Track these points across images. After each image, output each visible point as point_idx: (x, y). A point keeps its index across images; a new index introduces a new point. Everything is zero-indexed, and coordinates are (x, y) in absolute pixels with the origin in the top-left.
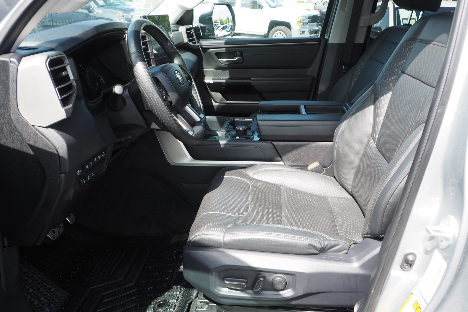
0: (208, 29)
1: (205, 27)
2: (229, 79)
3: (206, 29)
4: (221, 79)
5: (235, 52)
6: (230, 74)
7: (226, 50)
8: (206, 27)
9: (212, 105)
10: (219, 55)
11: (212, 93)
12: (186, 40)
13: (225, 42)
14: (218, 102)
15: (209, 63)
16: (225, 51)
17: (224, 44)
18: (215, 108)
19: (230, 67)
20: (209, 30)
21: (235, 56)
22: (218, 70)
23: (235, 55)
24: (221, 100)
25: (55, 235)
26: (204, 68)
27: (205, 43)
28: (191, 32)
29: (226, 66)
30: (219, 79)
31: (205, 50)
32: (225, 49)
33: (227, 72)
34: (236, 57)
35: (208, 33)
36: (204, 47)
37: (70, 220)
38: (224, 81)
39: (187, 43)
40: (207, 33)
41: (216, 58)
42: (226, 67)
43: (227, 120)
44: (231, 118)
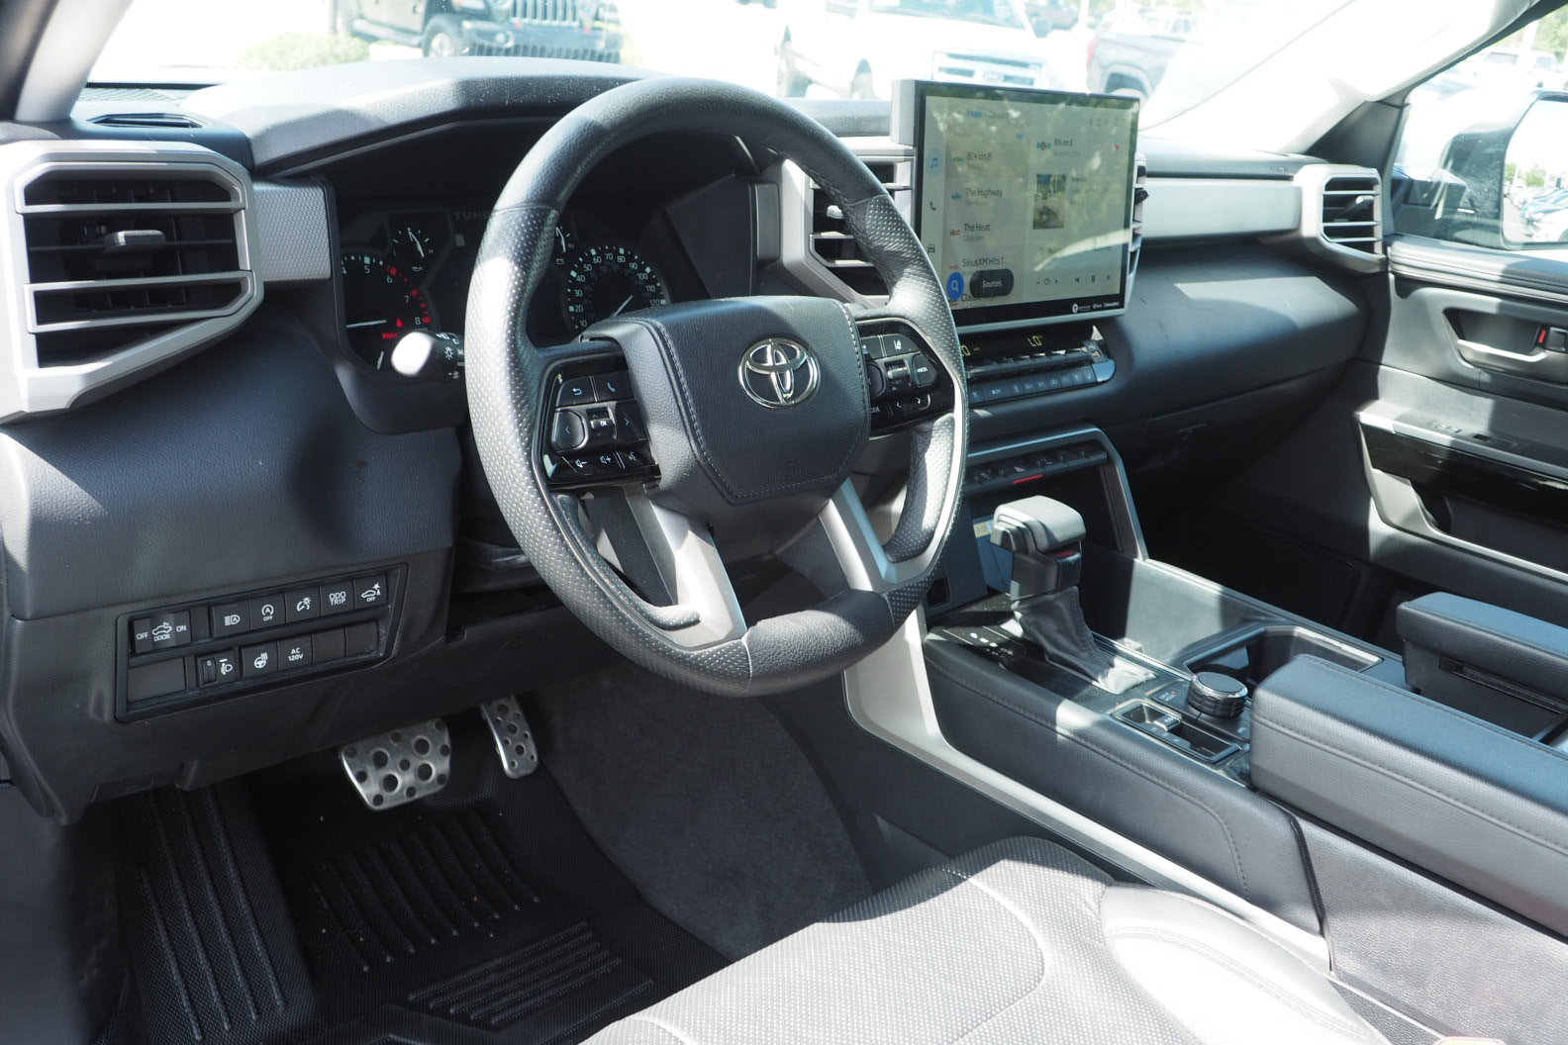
0: (1471, 201)
1: (1462, 189)
2: (1478, 436)
3: (1464, 200)
4: (1436, 429)
5: (1546, 327)
6: (1496, 421)
7: (1501, 307)
8: (1468, 190)
9: (1364, 531)
10: (1463, 321)
11: (1378, 477)
12: (1312, 226)
13: (1505, 271)
14: (1395, 521)
15: (1411, 349)
16: (1493, 310)
17: (1498, 278)
18: (1374, 543)
19: (1505, 387)
20: (1476, 204)
21: (1537, 344)
22: (1440, 386)
23: (1541, 341)
24: (1412, 517)
25: (386, 795)
26: (1384, 361)
27: (1411, 256)
28: (1357, 196)
29: (1485, 377)
30: (1428, 425)
31: (1407, 285)
32: (1497, 300)
33: (1485, 405)
34: (1544, 347)
35: (1469, 219)
36: (1405, 271)
37: (512, 764)
38: (1445, 440)
39: (1315, 240)
40: (1464, 218)
41: (1445, 330)
42: (1484, 383)
43: (1263, 618)
44: (1283, 619)
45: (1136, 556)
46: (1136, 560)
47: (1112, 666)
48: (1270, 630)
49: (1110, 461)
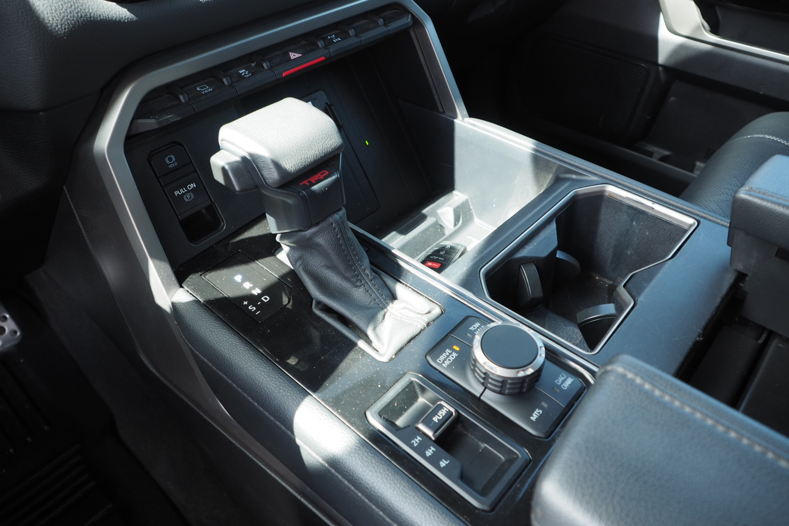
43: (574, 176)
44: (594, 178)
45: (456, 117)
46: (455, 120)
47: (394, 297)
48: (580, 193)
49: (417, 23)
